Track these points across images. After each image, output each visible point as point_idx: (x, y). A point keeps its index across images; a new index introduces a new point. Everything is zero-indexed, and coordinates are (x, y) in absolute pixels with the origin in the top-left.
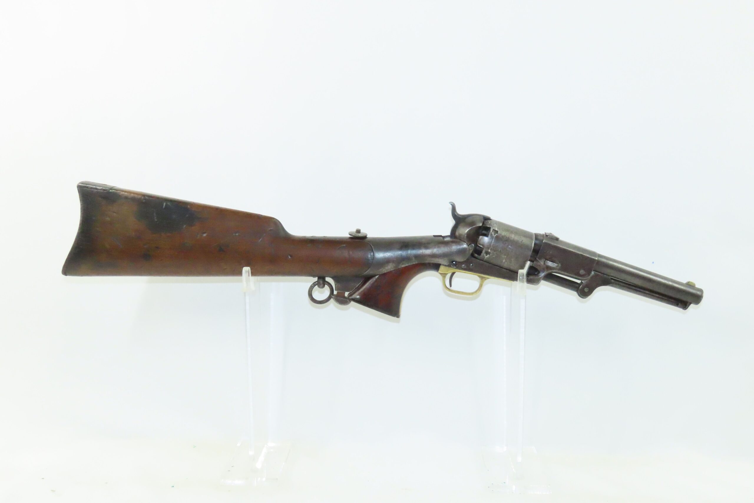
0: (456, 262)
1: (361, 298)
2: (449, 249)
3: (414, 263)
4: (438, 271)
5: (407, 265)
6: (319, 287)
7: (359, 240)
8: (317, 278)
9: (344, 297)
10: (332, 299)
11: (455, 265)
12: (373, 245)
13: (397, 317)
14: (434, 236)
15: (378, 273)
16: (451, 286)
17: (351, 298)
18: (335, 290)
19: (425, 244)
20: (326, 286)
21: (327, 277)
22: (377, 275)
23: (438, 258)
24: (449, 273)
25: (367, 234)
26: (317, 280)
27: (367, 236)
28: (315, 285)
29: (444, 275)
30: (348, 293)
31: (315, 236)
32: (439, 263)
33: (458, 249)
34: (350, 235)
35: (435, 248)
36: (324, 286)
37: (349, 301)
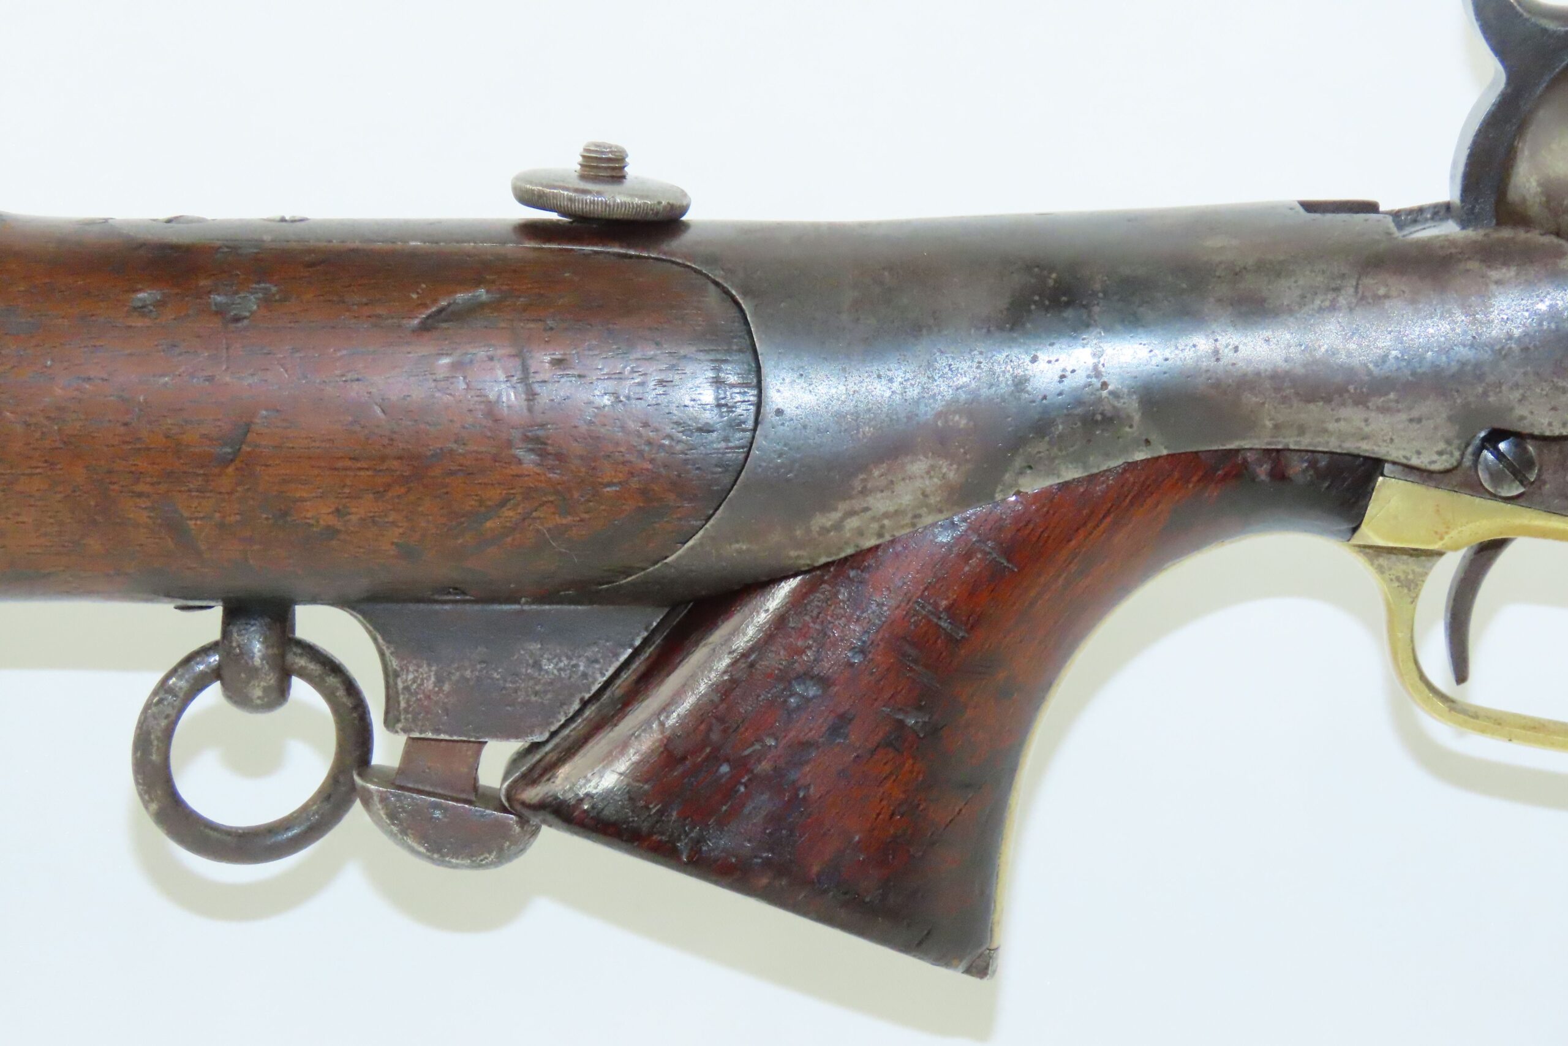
0: (1519, 437)
1: (631, 795)
2: (1460, 317)
3: (1140, 456)
4: (1355, 530)
5: (1071, 473)
6: (237, 696)
7: (616, 250)
8: (216, 614)
9: (476, 794)
10: (358, 805)
11: (1518, 469)
12: (745, 293)
13: (968, 971)
14: (1310, 207)
15: (801, 556)
16: (1461, 673)
17: (533, 794)
18: (390, 722)
19: (1236, 273)
20: (300, 688)
21: (314, 600)
22: (786, 578)
23: (1361, 401)
24: (1456, 548)
25: (685, 195)
26: (216, 635)
27: (684, 210)
28: (199, 685)
29: (1403, 567)
30: (514, 746)
31: (200, 221)
32: (1366, 448)
33: (1541, 317)
34: (528, 198)
35: (1333, 308)
36: (282, 692)
37: (523, 821)
